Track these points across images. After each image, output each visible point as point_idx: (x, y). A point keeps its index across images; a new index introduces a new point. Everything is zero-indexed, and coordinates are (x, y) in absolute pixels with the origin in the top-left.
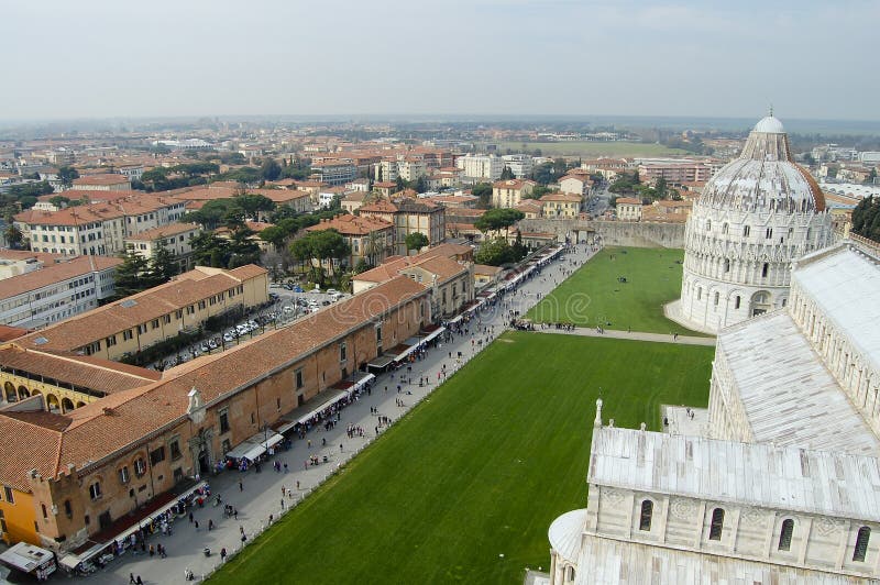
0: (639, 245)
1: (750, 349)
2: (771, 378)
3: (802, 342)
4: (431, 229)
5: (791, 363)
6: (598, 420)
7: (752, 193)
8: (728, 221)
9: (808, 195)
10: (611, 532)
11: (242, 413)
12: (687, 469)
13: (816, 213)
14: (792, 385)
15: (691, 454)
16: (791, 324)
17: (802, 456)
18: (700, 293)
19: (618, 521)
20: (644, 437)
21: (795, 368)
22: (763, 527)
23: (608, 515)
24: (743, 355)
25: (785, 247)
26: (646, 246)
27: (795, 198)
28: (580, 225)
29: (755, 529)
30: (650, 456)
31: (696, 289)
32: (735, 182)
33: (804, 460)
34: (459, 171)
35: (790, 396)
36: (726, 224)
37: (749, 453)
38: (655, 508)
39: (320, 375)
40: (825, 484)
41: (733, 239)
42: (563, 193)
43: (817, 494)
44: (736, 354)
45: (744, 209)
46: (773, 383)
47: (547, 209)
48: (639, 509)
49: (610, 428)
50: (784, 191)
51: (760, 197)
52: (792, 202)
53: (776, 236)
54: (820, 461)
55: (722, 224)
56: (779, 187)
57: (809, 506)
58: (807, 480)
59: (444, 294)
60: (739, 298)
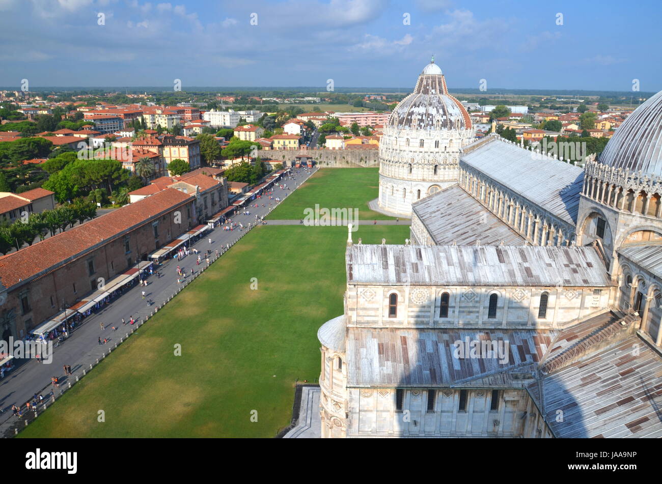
0: (345, 166)
1: (438, 211)
2: (456, 226)
3: (473, 202)
4: (190, 157)
5: (466, 215)
6: (350, 240)
7: (424, 116)
8: (409, 137)
9: (461, 117)
10: (368, 322)
11: (42, 296)
12: (419, 267)
13: (467, 129)
14: (470, 227)
15: (421, 256)
16: (462, 192)
17: (497, 250)
18: (393, 190)
19: (372, 313)
20: (385, 249)
21: (471, 218)
22: (477, 302)
23: (365, 309)
24: (433, 215)
25: (448, 153)
26: (349, 167)
27: (453, 119)
28: (301, 154)
29: (471, 304)
30: (391, 261)
31: (390, 188)
32: (412, 110)
33: (499, 252)
34: (206, 122)
35: (470, 233)
36: (408, 139)
37: (461, 251)
38: (399, 299)
39: (110, 263)
40: (515, 267)
41: (413, 149)
42: (287, 133)
43: (512, 273)
44: (428, 215)
45: (419, 128)
46: (456, 229)
47: (276, 145)
48: (387, 301)
49: (360, 245)
50: (445, 114)
51: (429, 119)
52: (451, 121)
53: (442, 146)
54: (509, 252)
55: (405, 139)
56: (441, 111)
57: (507, 281)
58: (502, 265)
59: (205, 201)
60: (419, 191)
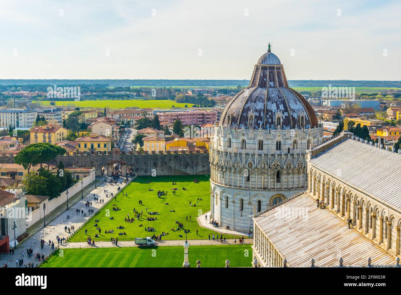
2: (309, 243)
5: (320, 230)
7: (262, 113)
8: (245, 138)
9: (305, 113)
18: (227, 201)
25: (292, 155)
27: (296, 116)
31: (224, 199)
32: (247, 106)
36: (244, 141)
41: (251, 152)
44: (274, 231)
45: (257, 127)
50: (286, 110)
51: (268, 116)
52: (294, 119)
53: (284, 148)
55: (240, 140)
56: (282, 107)
60: (259, 202)
